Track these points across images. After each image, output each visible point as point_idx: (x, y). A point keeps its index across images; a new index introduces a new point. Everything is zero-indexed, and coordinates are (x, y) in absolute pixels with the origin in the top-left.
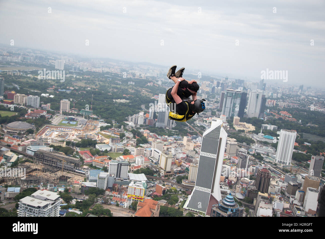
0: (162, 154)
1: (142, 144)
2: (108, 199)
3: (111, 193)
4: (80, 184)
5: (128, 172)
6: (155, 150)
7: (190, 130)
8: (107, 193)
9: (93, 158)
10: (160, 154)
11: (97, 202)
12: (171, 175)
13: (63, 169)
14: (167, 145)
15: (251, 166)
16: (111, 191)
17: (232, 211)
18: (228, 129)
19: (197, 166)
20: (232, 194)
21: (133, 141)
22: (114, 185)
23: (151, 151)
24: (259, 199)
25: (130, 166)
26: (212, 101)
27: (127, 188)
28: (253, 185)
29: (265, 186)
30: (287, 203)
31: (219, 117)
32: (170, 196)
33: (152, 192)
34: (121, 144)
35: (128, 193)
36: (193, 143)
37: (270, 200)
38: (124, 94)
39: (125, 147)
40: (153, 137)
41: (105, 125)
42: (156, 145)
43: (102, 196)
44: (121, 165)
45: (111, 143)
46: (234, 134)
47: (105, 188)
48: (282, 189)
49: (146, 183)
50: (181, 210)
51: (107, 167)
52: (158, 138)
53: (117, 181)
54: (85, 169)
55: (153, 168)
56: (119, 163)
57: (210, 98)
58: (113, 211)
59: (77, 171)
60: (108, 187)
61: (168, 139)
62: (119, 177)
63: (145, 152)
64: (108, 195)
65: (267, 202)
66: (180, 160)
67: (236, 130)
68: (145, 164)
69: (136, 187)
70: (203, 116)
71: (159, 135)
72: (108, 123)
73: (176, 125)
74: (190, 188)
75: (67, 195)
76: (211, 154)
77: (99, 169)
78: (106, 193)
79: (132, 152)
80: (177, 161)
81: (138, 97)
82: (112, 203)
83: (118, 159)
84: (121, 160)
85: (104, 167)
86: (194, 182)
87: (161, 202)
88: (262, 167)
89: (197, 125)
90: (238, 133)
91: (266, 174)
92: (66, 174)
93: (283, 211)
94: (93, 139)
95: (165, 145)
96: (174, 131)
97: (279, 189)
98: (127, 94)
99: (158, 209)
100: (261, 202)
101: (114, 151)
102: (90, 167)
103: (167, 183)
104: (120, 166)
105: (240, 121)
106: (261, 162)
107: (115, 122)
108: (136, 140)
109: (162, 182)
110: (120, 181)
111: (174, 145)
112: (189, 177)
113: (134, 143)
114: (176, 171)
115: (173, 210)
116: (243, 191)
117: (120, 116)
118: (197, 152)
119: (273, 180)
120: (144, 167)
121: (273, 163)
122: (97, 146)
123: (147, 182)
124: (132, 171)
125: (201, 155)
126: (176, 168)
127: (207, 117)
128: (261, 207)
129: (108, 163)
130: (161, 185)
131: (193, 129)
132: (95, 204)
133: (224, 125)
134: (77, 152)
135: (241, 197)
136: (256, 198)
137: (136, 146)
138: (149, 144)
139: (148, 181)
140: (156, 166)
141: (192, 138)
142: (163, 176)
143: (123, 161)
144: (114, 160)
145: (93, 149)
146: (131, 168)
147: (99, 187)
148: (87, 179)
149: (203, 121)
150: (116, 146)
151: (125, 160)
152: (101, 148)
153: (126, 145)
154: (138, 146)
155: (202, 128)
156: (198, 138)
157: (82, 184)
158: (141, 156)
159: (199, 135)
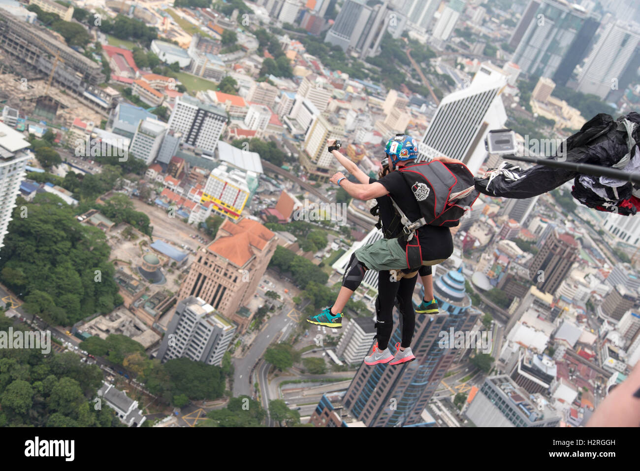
0: (318, 119)
1: (276, 76)
2: (151, 189)
3: (161, 177)
4: (88, 131)
5: (218, 137)
6: (303, 103)
7: (413, 76)
8: (152, 173)
9: (138, 73)
10: (314, 117)
11: (121, 188)
13: (50, 80)
14: (340, 100)
15: (538, 219)
16: (164, 172)
17: (450, 309)
18: (514, 105)
20: (465, 271)
21: (253, 60)
22: (175, 159)
23: (294, 102)
24: (527, 301)
25: (228, 123)
26: (498, 16)
27: (207, 177)
28: (525, 265)
29: (555, 277)
30: (591, 332)
31: (501, 67)
32: (309, 229)
33: (264, 207)
34: (219, 60)
35: (204, 191)
36: (410, 114)
37: (552, 313)
39: (228, 69)
40: (308, 67)
42: (309, 91)
43: (138, 177)
44: (206, 114)
45: (195, 50)
46: (525, 122)
47: (149, 161)
48: (593, 297)
49: (256, 180)
50: (325, 270)
51: (167, 109)
52: (321, 74)
53: (184, 152)
54: (109, 95)
55: (285, 148)
56: (202, 107)
57: (496, 6)
58: (155, 223)
59: (86, 94)
60: (158, 159)
61: (348, 85)
62: (193, 144)
63: (277, 99)
64: (152, 181)
65: (544, 317)
66: (362, 147)
67: (533, 114)
68: (268, 130)
69: (229, 181)
70: (461, 51)
71: (326, 65)
73: (378, 54)
74: (365, 225)
75: (47, 148)
77: (146, 107)
78: (150, 173)
79: (243, 91)
80: (354, 147)
82: (157, 201)
83: (201, 95)
84: (207, 102)
85: (160, 106)
87: (281, 237)
88: (565, 229)
89: (435, 71)
90: (535, 125)
91: (568, 250)
92: (56, 94)
93: (575, 347)
94: (149, 23)
95: (334, 98)
96: (368, 65)
97: (586, 294)
99: (270, 251)
100: (530, 311)
101: (197, 73)
102: (123, 95)
103: (311, 196)
104: (202, 115)
105: (555, 94)
106: (566, 216)
108: (261, 60)
109: (299, 190)
110: (193, 155)
111: (357, 104)
113: (256, 67)
115: (307, 265)
116: (494, 272)
119: (580, 268)
120: (264, 138)
121: (597, 228)
122: (155, 46)
123: (260, 178)
124: (231, 138)
127: (470, 57)
128: (524, 323)
129: (173, 99)
130: (292, 196)
131: (422, 76)
132: (114, 191)
133: (507, 91)
134: (98, 45)
135: (484, 285)
136: (519, 297)
137: (258, 76)
138: (293, 81)
139: (264, 176)
140: (296, 143)
141: (412, 100)
142: (305, 175)
143: (212, 106)
144: (190, 95)
145: (143, 49)
146: (229, 130)
147: (136, 152)
148: (108, 124)
149: (453, 64)
150: (206, 60)
151: (219, 104)
152: (164, 55)
153: (233, 65)
154: (263, 79)
155: (446, 82)
156: (427, 106)
157: (92, 132)
158: (263, 107)
159: (433, 98)
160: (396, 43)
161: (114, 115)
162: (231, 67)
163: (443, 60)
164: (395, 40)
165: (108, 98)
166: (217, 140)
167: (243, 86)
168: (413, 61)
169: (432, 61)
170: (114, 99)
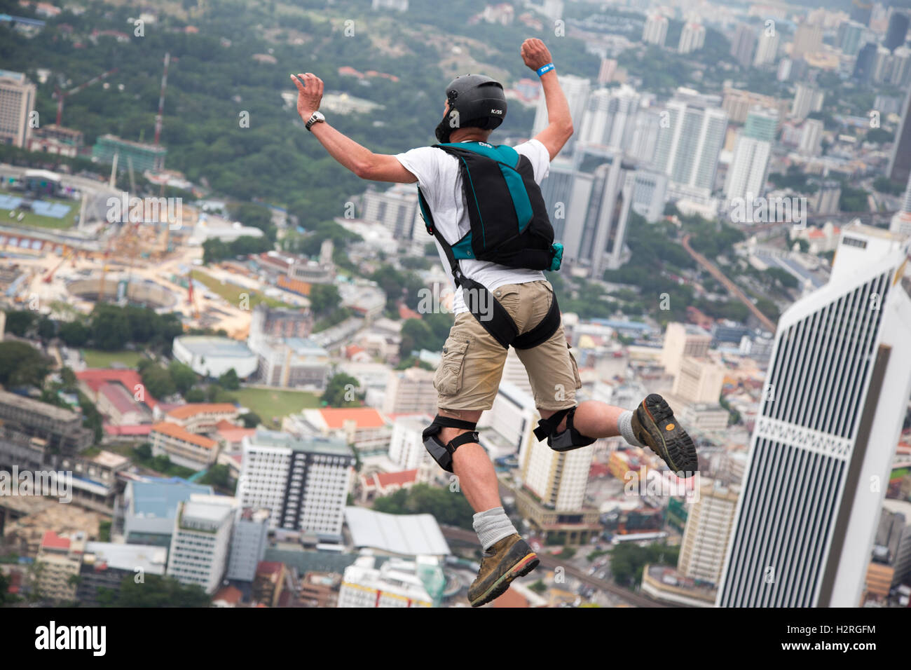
4: (76, 552)
5: (344, 500)
7: (709, 287)
9: (157, 411)
10: (527, 415)
12: (584, 533)
16: (247, 599)
19: (732, 497)
21: (380, 330)
22: (265, 568)
25: (358, 467)
26: (851, 130)
31: (886, 226)
34: (314, 345)
36: (721, 364)
38: (345, 64)
39: (336, 360)
41: (233, 231)
44: (309, 459)
45: (260, 337)
47: (211, 584)
49: (439, 572)
51: (228, 467)
53: (282, 547)
54: (106, 469)
56: (299, 447)
57: (841, 110)
60: (230, 576)
61: (580, 334)
62: (296, 527)
69: (383, 586)
72: (247, 222)
73: (626, 259)
76: (818, 434)
77: (186, 473)
79: (374, 396)
80: (623, 457)
81: (423, 86)
83: (291, 423)
84: (308, 435)
85: (213, 465)
86: (713, 587)
89: (750, 266)
94: (161, 306)
96: (610, 287)
98: (362, 66)
101: (276, 382)
102: (134, 462)
104: (301, 463)
107: (289, 221)
108: (397, 326)
110: (299, 548)
111: (609, 369)
112: (681, 558)
113: (390, 342)
114: (613, 517)
117: (318, 185)
118: (736, 419)
120: (436, 479)
122: (183, 350)
123: (447, 566)
124: (370, 496)
125: (763, 436)
126: (614, 497)
129: (237, 446)
131: (727, 283)
134: (67, 374)
137: (397, 360)
139: (454, 560)
140: (502, 476)
141: (717, 334)
142: (538, 537)
143: (319, 440)
144: (269, 428)
145: (158, 360)
146: (363, 480)
147: (180, 573)
148: (114, 528)
149: (784, 244)
150: (287, 352)
151: (332, 433)
152: (202, 362)
153: (343, 349)
154: (408, 362)
155: (778, 283)
156: (753, 340)
157: (85, 552)
158: (420, 417)
159: (760, 321)
160: (657, 230)
161: (123, 507)
162: (339, 353)
163: (759, 242)
164: (652, 226)
165: (105, 475)
166: (343, 506)
167: (373, 386)
168: (699, 258)
169: (739, 248)
170: (117, 474)
